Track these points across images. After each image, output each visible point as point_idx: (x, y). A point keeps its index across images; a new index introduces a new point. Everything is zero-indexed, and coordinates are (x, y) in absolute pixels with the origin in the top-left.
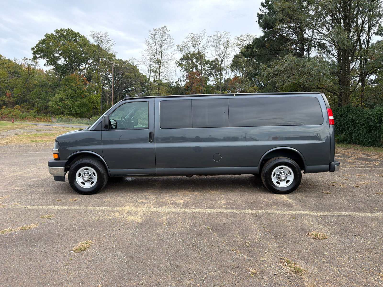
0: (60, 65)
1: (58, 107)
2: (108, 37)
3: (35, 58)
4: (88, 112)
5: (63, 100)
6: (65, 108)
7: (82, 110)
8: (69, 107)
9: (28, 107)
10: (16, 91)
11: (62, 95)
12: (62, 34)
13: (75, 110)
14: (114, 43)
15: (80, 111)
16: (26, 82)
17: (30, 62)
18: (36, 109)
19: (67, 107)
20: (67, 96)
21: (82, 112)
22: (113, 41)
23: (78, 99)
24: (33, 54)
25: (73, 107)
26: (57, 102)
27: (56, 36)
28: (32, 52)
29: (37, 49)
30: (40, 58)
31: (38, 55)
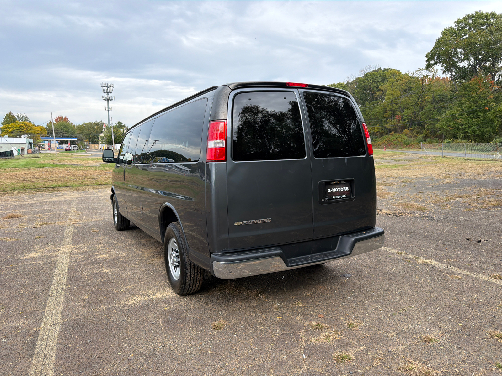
1: (449, 128)
3: (429, 66)
4: (493, 132)
5: (456, 118)
6: (458, 129)
7: (483, 129)
8: (463, 127)
9: (417, 130)
10: (407, 113)
11: (455, 110)
13: (472, 130)
15: (480, 131)
16: (418, 99)
17: (425, 73)
18: (425, 132)
19: (460, 127)
20: (463, 111)
21: (483, 134)
23: (480, 114)
24: (427, 61)
25: (469, 127)
26: (448, 121)
27: (457, 29)
28: (426, 59)
29: (432, 55)
30: (435, 65)
31: (432, 62)
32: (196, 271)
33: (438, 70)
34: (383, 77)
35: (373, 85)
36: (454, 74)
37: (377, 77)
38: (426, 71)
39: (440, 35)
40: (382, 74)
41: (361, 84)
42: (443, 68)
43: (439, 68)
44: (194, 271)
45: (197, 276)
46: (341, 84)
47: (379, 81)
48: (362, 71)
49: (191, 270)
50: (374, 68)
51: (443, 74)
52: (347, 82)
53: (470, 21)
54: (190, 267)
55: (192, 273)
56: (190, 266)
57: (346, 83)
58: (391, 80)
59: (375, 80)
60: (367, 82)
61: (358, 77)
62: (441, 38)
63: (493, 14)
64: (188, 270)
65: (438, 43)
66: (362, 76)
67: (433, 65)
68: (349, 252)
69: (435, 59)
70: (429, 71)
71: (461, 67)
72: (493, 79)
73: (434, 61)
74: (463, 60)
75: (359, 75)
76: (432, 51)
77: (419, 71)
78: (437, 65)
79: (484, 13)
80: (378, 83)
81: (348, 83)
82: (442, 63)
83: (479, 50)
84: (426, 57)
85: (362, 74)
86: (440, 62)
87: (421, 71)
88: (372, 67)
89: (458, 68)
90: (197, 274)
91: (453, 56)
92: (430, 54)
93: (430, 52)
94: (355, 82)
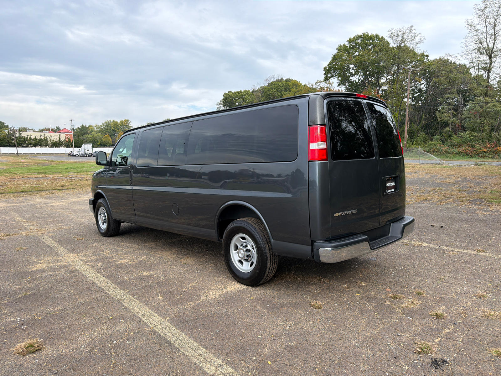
0: (355, 82)
2: (414, 31)
3: (326, 79)
12: (356, 43)
14: (422, 39)
17: (323, 85)
22: (422, 35)
24: (325, 74)
27: (349, 47)
28: (324, 72)
29: (329, 68)
30: (332, 78)
31: (329, 75)
32: (274, 261)
33: (333, 83)
34: (286, 87)
35: (277, 94)
36: (347, 87)
37: (281, 87)
38: (323, 83)
39: (336, 52)
40: (285, 84)
41: (266, 92)
42: (339, 81)
43: (335, 81)
44: (273, 262)
45: (274, 266)
46: (247, 92)
47: (282, 90)
48: (267, 80)
49: (270, 261)
50: (277, 78)
51: (338, 86)
52: (252, 89)
53: (359, 41)
54: (270, 259)
55: (272, 263)
56: (270, 257)
57: (251, 91)
58: (293, 90)
59: (279, 89)
60: (271, 90)
61: (263, 85)
62: (336, 55)
63: (377, 36)
64: (268, 261)
65: (334, 58)
66: (266, 85)
67: (330, 77)
68: (400, 236)
69: (331, 72)
70: (327, 83)
71: (352, 81)
72: (378, 93)
73: (331, 74)
74: (354, 75)
75: (263, 83)
76: (328, 65)
77: (318, 83)
78: (333, 78)
79: (370, 34)
80: (282, 92)
81: (253, 91)
82: (337, 77)
83: (368, 67)
84: (324, 70)
85: (267, 83)
86: (336, 75)
87: (320, 83)
88: (275, 76)
89: (351, 82)
90: (274, 265)
91: (347, 71)
92: (328, 68)
93: (327, 66)
94: (260, 90)
